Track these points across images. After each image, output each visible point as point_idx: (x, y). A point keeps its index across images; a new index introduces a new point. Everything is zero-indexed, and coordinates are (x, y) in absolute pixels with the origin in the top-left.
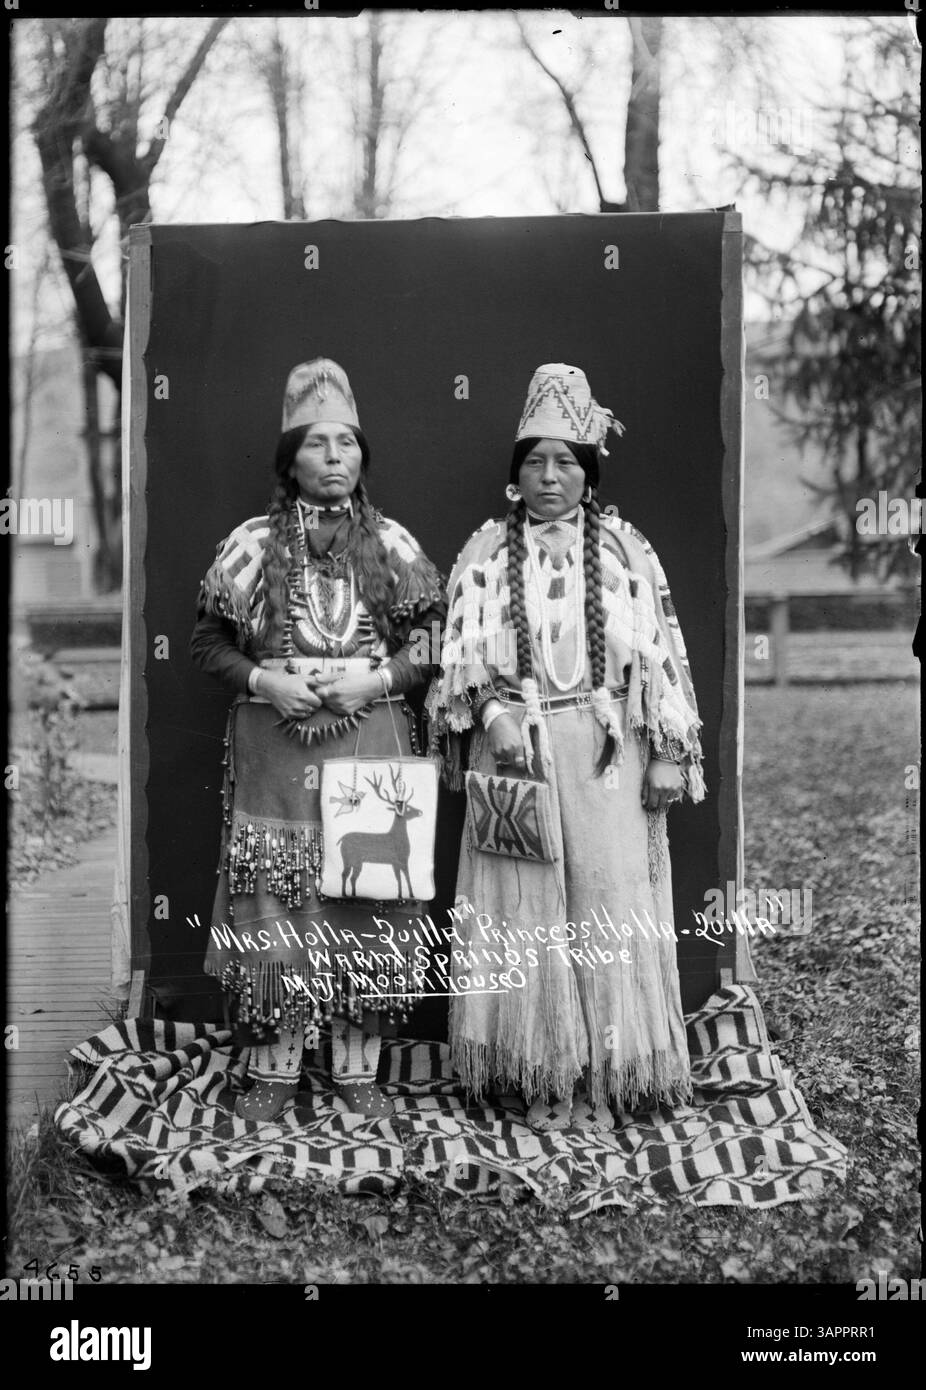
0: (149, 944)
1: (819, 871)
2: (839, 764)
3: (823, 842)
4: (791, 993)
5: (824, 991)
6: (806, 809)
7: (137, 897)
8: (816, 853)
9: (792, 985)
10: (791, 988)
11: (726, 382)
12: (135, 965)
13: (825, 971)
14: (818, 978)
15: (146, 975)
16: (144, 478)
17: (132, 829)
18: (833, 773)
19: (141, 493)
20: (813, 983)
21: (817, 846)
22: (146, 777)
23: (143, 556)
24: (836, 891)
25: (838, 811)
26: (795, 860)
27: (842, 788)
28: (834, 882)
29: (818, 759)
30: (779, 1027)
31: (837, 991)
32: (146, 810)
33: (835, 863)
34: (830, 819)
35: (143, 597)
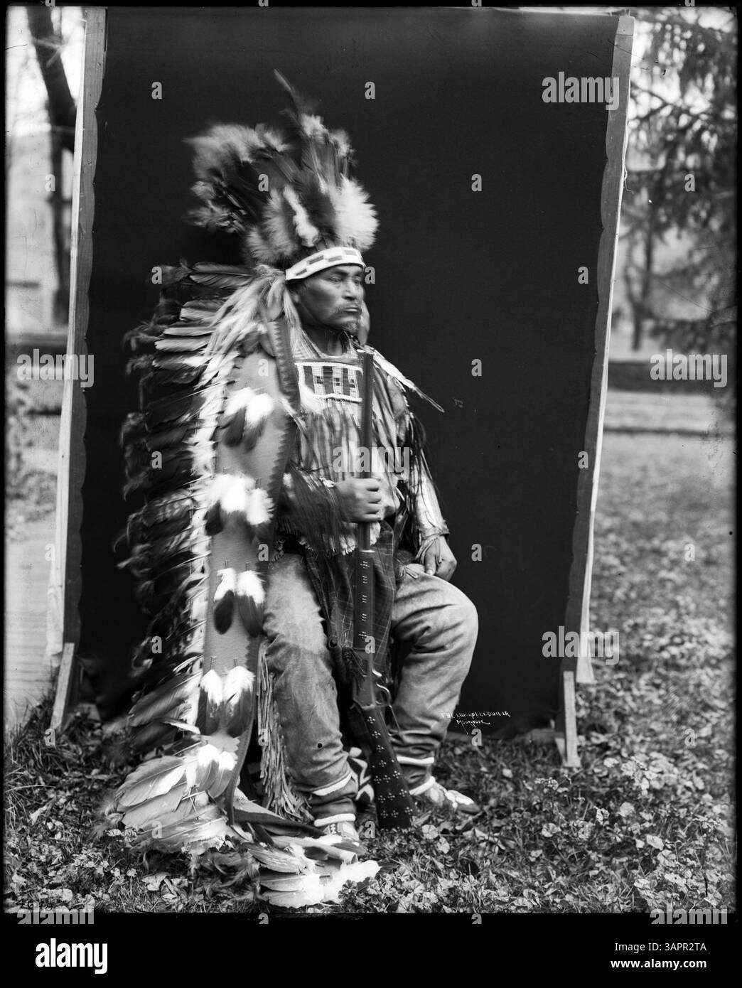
0: (79, 622)
1: (626, 584)
2: (633, 495)
3: (627, 559)
4: (613, 690)
5: (639, 690)
6: (610, 531)
7: (70, 581)
8: (622, 569)
9: (614, 683)
10: (612, 686)
11: (608, 169)
12: (67, 638)
13: (639, 672)
14: (634, 678)
15: (75, 648)
16: (92, 219)
17: (69, 524)
18: (628, 503)
19: (88, 232)
20: (630, 682)
21: (623, 563)
22: (82, 481)
23: (87, 288)
24: (641, 602)
25: (635, 534)
26: (606, 573)
27: (637, 516)
28: (639, 595)
29: (616, 490)
30: (606, 722)
31: (650, 691)
32: (81, 507)
33: (638, 578)
34: (630, 540)
35: (86, 325)
